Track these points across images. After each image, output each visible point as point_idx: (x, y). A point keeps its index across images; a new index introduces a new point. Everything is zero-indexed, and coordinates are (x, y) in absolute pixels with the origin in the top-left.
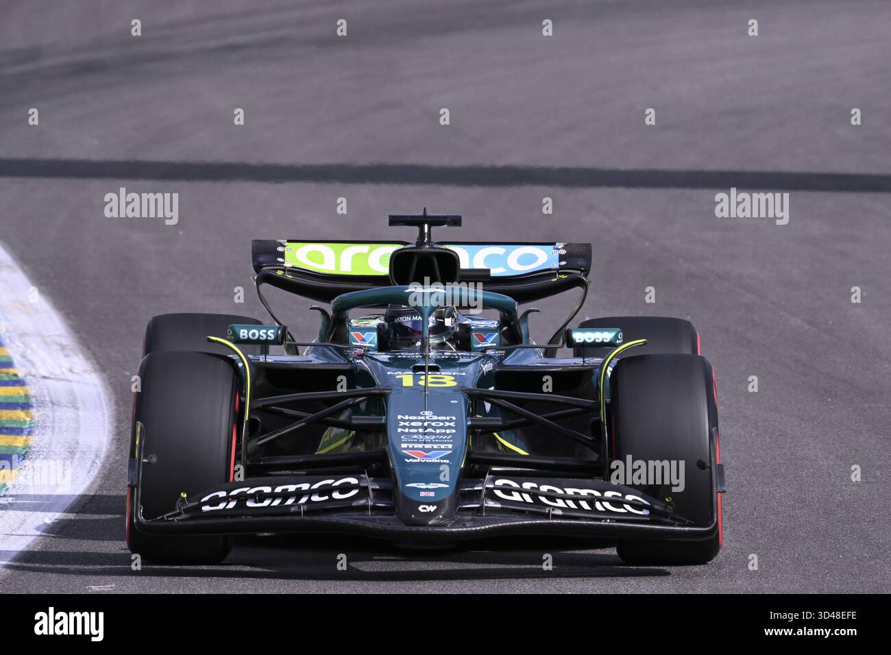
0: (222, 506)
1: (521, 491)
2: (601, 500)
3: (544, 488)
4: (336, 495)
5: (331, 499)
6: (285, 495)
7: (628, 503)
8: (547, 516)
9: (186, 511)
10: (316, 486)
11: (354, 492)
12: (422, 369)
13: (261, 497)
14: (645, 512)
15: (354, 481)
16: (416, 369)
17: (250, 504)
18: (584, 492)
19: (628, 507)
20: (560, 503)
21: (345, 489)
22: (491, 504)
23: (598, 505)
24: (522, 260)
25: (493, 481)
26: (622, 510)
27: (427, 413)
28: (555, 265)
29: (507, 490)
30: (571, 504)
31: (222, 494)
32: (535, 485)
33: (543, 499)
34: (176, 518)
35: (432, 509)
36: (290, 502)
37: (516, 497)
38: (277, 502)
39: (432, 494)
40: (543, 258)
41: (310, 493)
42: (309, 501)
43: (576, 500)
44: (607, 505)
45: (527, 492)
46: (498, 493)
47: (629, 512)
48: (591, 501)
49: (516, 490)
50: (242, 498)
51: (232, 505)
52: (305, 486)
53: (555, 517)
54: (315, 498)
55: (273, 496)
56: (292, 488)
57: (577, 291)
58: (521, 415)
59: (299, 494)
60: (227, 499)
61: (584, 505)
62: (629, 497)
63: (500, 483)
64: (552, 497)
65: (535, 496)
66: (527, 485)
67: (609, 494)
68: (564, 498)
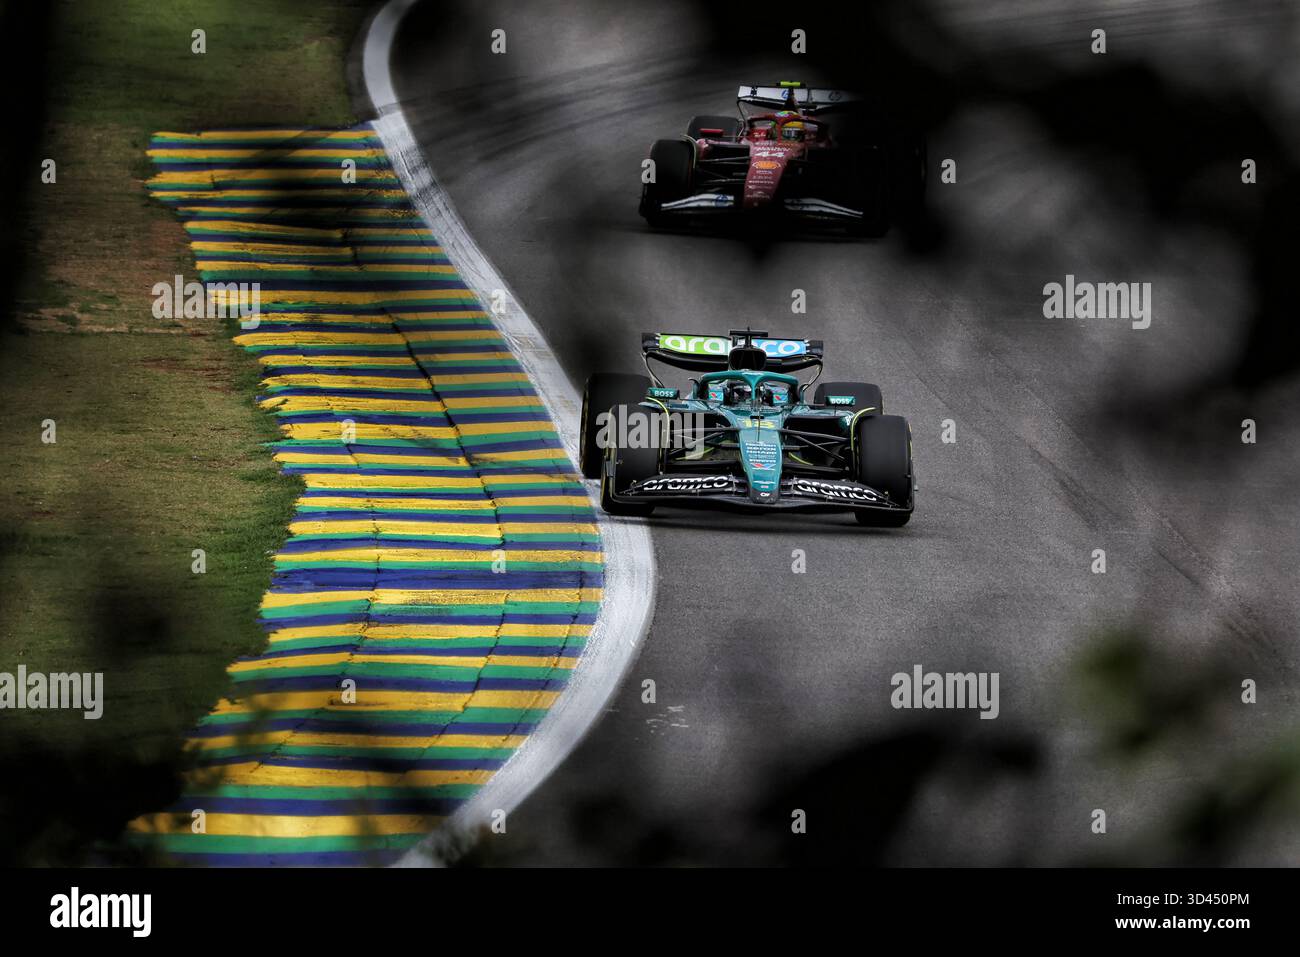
0: (654, 488)
1: (811, 487)
2: (852, 492)
3: (823, 485)
4: (716, 485)
5: (713, 487)
6: (689, 484)
7: (865, 494)
8: (824, 500)
9: (636, 490)
10: (705, 480)
11: (725, 484)
12: (756, 417)
13: (675, 484)
14: (874, 499)
15: (725, 478)
16: (752, 418)
17: (670, 487)
18: (843, 488)
20: (831, 493)
21: (720, 482)
22: (797, 493)
23: (850, 495)
24: (785, 348)
26: (862, 498)
28: (804, 352)
29: (804, 486)
30: (837, 494)
31: (655, 482)
32: (819, 484)
33: (823, 491)
34: (631, 493)
35: (767, 495)
36: (691, 487)
37: (809, 489)
38: (684, 487)
39: (767, 487)
40: (797, 348)
41: (702, 483)
42: (701, 488)
43: (839, 491)
44: (855, 495)
45: (815, 487)
46: (800, 487)
47: (865, 499)
48: (847, 492)
49: (808, 486)
50: (665, 485)
51: (660, 487)
52: (699, 480)
53: (830, 500)
54: (705, 486)
55: (682, 484)
56: (692, 480)
57: (817, 367)
58: (806, 444)
59: (696, 484)
60: (658, 484)
61: (844, 494)
62: (866, 491)
63: (801, 482)
64: (827, 490)
65: (818, 488)
66: (815, 484)
67: (856, 489)
68: (833, 491)
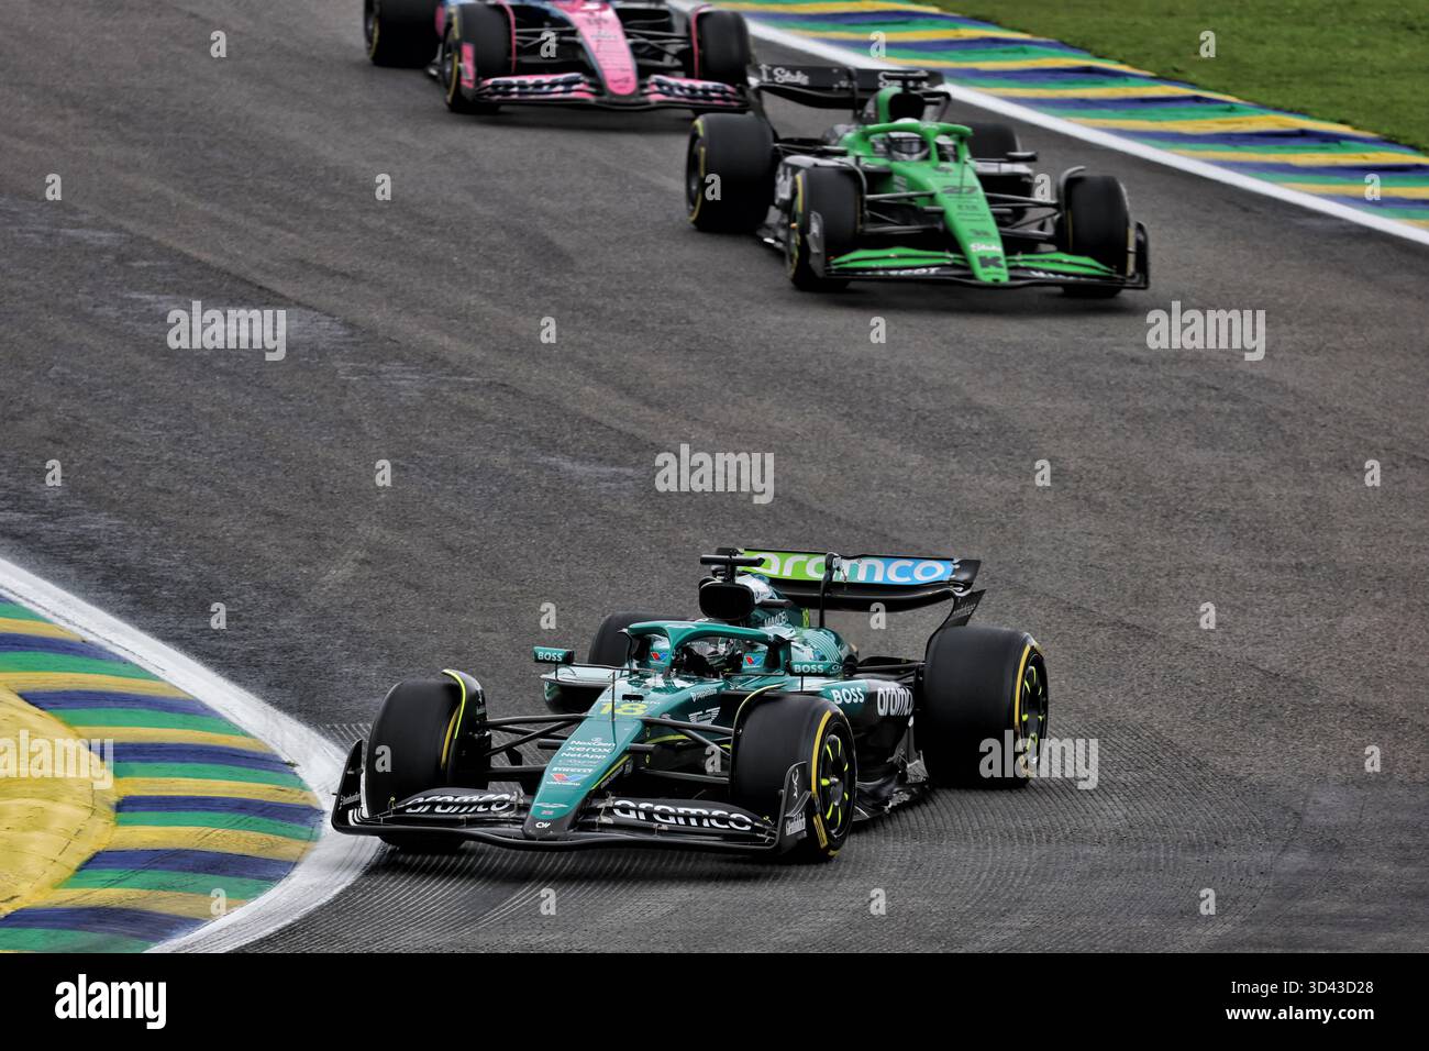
0: (418, 810)
1: (637, 810)
3: (658, 807)
4: (494, 807)
5: (489, 810)
6: (462, 805)
7: (733, 820)
9: (394, 812)
10: (482, 799)
12: (630, 697)
13: (445, 805)
14: (747, 828)
15: (507, 796)
16: (625, 698)
17: (438, 809)
18: (694, 811)
19: (733, 825)
20: (672, 820)
21: (499, 803)
22: (605, 820)
23: (706, 823)
25: (615, 801)
26: (726, 827)
27: (597, 739)
29: (625, 810)
30: (681, 821)
31: (421, 800)
32: (651, 805)
33: (657, 817)
35: (546, 825)
36: (463, 810)
37: (633, 815)
38: (455, 809)
39: (551, 813)
41: (478, 804)
42: (475, 812)
43: (687, 817)
44: (714, 823)
45: (642, 810)
47: (731, 828)
49: (632, 809)
50: (434, 804)
51: (426, 809)
52: (475, 798)
53: (661, 832)
54: (481, 809)
55: (454, 804)
56: (467, 798)
59: (470, 804)
60: (424, 804)
61: (693, 822)
62: (734, 816)
63: (619, 803)
64: (665, 815)
65: (649, 814)
66: (643, 806)
67: (716, 813)
68: (676, 816)
